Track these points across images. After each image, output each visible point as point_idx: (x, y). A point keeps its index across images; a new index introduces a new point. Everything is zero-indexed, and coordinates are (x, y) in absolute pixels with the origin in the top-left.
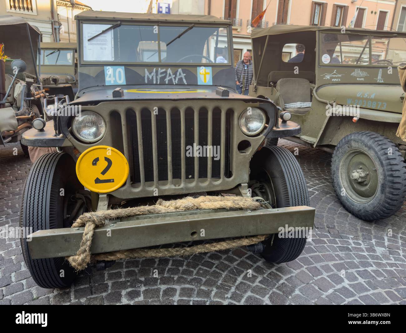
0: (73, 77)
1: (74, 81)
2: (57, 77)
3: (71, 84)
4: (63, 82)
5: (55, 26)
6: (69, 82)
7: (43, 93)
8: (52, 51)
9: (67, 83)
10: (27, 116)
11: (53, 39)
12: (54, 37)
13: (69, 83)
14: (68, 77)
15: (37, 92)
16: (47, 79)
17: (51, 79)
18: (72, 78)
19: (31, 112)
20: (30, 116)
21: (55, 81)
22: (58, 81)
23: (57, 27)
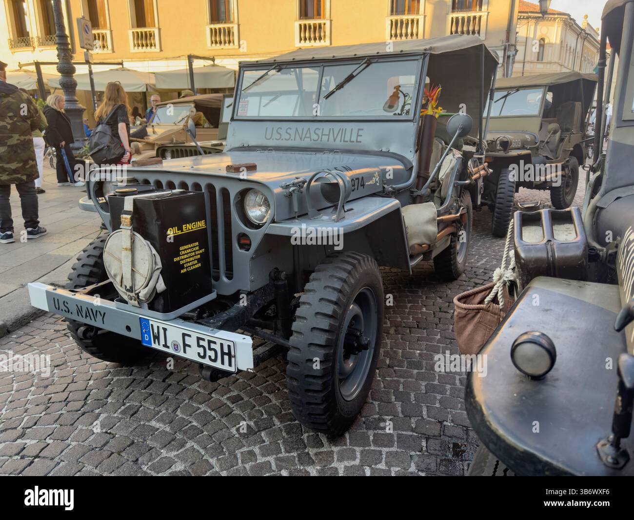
0: (535, 138)
1: (536, 143)
2: (509, 137)
3: (530, 149)
4: (516, 146)
5: (508, 53)
6: (526, 146)
7: (484, 169)
8: (505, 93)
9: (523, 148)
10: (453, 216)
11: (503, 73)
12: (504, 70)
13: (526, 149)
14: (527, 136)
15: (476, 169)
16: (493, 141)
17: (498, 142)
18: (533, 137)
19: (461, 206)
20: (458, 215)
21: (505, 145)
22: (511, 144)
23: (511, 53)
